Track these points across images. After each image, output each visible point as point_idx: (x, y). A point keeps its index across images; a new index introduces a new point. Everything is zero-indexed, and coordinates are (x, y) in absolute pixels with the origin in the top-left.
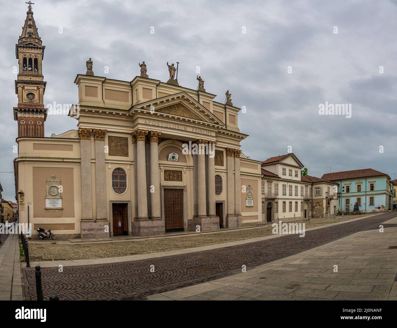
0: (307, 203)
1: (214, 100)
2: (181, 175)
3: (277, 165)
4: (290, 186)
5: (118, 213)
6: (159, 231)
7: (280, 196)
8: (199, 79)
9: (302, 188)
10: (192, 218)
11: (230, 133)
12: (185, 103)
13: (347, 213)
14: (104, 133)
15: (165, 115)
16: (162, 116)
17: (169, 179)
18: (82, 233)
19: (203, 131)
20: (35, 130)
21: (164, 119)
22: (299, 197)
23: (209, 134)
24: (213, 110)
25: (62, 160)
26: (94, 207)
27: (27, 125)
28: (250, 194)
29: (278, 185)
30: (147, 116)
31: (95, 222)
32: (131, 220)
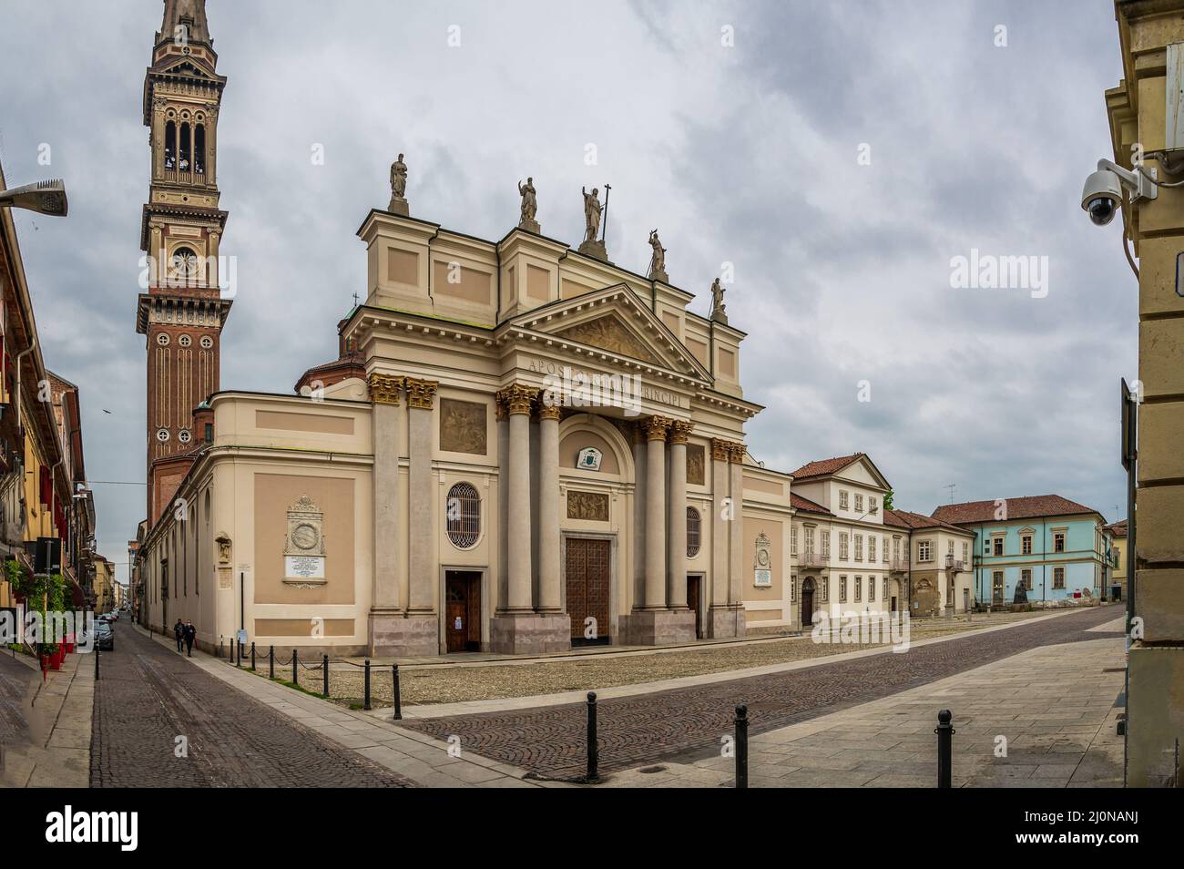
0: (897, 580)
1: (688, 307)
2: (607, 506)
3: (826, 484)
4: (857, 537)
5: (456, 597)
6: (557, 643)
7: (834, 561)
8: (654, 242)
9: (885, 542)
10: (629, 614)
11: (722, 400)
12: (625, 316)
13: (998, 607)
14: (432, 390)
15: (579, 348)
16: (571, 350)
17: (577, 514)
18: (375, 644)
19: (661, 393)
20: (195, 363)
21: (575, 359)
22: (879, 565)
23: (676, 404)
24: (687, 338)
25: (329, 459)
26: (403, 580)
27: (174, 347)
28: (765, 555)
29: (828, 534)
30: (535, 348)
31: (406, 616)
32: (488, 614)
